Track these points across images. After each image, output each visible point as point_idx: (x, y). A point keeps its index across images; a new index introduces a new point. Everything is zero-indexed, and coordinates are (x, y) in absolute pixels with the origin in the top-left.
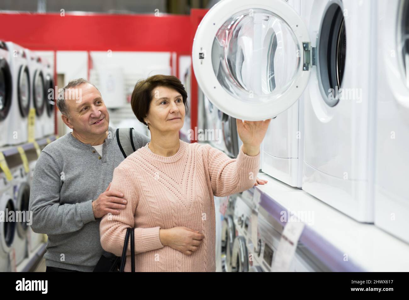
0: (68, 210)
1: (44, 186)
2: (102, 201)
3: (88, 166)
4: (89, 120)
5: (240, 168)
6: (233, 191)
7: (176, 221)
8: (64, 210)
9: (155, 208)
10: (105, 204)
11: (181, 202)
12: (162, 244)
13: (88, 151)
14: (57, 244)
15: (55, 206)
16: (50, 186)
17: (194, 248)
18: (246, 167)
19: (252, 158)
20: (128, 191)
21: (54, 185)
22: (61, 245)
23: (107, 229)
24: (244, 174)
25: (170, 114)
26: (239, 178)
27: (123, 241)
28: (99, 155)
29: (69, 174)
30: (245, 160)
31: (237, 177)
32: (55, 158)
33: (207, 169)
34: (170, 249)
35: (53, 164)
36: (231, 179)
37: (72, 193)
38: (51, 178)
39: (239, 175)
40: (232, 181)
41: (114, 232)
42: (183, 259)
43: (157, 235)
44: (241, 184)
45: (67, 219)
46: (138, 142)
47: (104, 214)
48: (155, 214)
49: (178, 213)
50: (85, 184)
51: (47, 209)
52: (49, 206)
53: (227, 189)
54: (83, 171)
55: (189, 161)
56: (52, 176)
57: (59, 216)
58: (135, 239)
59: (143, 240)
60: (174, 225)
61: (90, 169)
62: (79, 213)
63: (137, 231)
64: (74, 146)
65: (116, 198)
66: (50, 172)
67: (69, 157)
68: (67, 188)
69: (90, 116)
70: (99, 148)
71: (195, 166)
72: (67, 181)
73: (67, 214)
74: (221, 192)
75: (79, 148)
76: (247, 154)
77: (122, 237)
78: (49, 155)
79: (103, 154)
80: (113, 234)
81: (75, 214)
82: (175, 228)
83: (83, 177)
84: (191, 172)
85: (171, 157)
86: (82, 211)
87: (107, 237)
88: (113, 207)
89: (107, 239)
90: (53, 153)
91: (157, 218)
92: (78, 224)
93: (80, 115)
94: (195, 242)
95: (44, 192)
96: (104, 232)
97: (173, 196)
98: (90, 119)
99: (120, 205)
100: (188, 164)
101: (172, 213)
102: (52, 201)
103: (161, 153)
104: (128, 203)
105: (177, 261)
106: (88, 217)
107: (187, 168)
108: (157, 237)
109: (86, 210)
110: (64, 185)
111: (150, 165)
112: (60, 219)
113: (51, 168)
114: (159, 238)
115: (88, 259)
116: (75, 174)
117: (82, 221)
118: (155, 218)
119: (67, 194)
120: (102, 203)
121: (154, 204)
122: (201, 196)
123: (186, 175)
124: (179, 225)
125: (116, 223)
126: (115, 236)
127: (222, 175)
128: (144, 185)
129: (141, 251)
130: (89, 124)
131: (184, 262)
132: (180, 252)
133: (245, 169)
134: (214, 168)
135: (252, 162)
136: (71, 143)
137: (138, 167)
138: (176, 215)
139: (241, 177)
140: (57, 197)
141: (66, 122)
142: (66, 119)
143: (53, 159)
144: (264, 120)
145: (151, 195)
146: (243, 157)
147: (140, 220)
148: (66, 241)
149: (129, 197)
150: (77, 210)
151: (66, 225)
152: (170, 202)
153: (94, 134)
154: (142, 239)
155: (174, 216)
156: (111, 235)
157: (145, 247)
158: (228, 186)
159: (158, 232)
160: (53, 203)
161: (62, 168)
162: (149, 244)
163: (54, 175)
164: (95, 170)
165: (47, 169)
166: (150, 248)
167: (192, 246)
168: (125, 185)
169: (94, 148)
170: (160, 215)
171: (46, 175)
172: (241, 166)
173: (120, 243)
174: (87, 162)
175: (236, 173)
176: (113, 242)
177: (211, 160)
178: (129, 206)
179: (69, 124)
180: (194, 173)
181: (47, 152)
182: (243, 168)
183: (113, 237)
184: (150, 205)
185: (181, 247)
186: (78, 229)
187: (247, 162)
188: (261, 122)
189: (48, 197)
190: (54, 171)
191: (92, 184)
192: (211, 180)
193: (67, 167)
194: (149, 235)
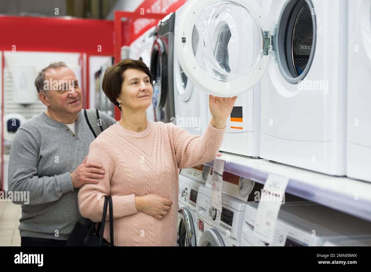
0: (49, 181)
1: (24, 160)
2: (82, 172)
3: (63, 143)
4: (66, 100)
5: (208, 140)
6: (198, 162)
7: (149, 189)
8: (45, 181)
9: (130, 177)
10: (84, 175)
11: (153, 173)
12: (137, 210)
13: (62, 129)
14: (34, 215)
15: (35, 178)
16: (30, 160)
17: (165, 212)
18: (213, 139)
19: (220, 131)
20: (105, 162)
21: (33, 160)
22: (38, 216)
23: (87, 197)
24: (211, 146)
25: (140, 92)
26: (206, 150)
27: (103, 208)
28: (73, 133)
29: (47, 149)
30: (213, 133)
31: (204, 148)
32: (34, 135)
33: (172, 144)
34: (143, 214)
35: (32, 140)
36: (197, 152)
37: (50, 167)
38: (31, 153)
39: (206, 147)
40: (198, 153)
41: (93, 200)
42: (155, 223)
43: (133, 201)
44: (206, 155)
45: (47, 189)
46: (105, 122)
47: (83, 184)
48: (130, 182)
49: (150, 182)
50: (62, 159)
51: (28, 181)
52: (30, 178)
53: (193, 161)
54: (59, 147)
55: (156, 136)
56: (31, 151)
57: (40, 187)
58: (113, 205)
59: (121, 206)
60: (147, 192)
61: (65, 145)
62: (59, 184)
63: (114, 198)
64: (49, 124)
65: (95, 169)
66: (29, 147)
67: (46, 134)
68: (46, 162)
69: (68, 96)
70: (71, 127)
71: (162, 141)
72: (46, 155)
73: (47, 185)
74: (186, 164)
75: (54, 126)
76: (215, 127)
77: (101, 204)
78: (27, 131)
79: (75, 132)
80: (93, 201)
81: (55, 185)
82: (147, 195)
83: (59, 152)
84: (159, 146)
85: (141, 133)
86: (62, 182)
87: (87, 204)
88: (92, 177)
89: (86, 206)
90: (32, 130)
91: (132, 186)
92: (58, 194)
93: (59, 94)
94: (166, 207)
95: (24, 166)
96: (84, 199)
97: (146, 167)
98: (68, 99)
99: (99, 175)
100: (156, 139)
101: (145, 182)
102: (31, 174)
103: (132, 129)
104: (106, 173)
105: (150, 225)
106: (68, 187)
107: (156, 143)
108: (133, 203)
109: (65, 180)
110: (42, 159)
111: (123, 139)
112: (41, 189)
113: (30, 143)
114: (134, 204)
115: (64, 228)
116: (52, 149)
117: (61, 191)
118: (130, 186)
119: (45, 167)
120: (81, 174)
121: (130, 174)
122: (169, 167)
123: (155, 149)
124: (150, 192)
125: (95, 191)
126: (96, 202)
127: (188, 149)
128: (120, 157)
129: (118, 216)
130: (66, 103)
131: (155, 225)
132: (152, 216)
133: (212, 141)
134: (179, 143)
135: (219, 134)
136: (46, 122)
137: (113, 141)
138: (148, 183)
139: (207, 148)
140: (35, 171)
141: (43, 100)
142: (43, 97)
143: (32, 135)
144: (232, 97)
145: (127, 166)
146: (212, 130)
147: (115, 189)
148: (43, 212)
149: (106, 168)
150: (57, 181)
151: (46, 196)
152: (144, 172)
153: (69, 113)
154: (119, 205)
155: (147, 185)
156: (91, 202)
157: (122, 212)
158: (194, 158)
159: (134, 199)
160: (33, 176)
161: (40, 144)
162: (125, 210)
163: (33, 150)
164: (69, 146)
165: (26, 145)
166: (126, 214)
167: (163, 210)
168: (102, 157)
169: (68, 127)
170: (135, 183)
171: (24, 150)
172: (209, 139)
173: (99, 209)
174: (62, 138)
175: (203, 145)
176: (93, 208)
177: (177, 136)
178: (107, 176)
179: (45, 102)
180: (162, 147)
181: (26, 129)
182: (210, 140)
183: (93, 204)
184: (126, 175)
185: (154, 212)
186: (57, 199)
187: (214, 135)
188: (229, 98)
189: (28, 170)
190: (33, 147)
191: (68, 158)
192: (177, 153)
193: (45, 143)
194: (126, 201)
